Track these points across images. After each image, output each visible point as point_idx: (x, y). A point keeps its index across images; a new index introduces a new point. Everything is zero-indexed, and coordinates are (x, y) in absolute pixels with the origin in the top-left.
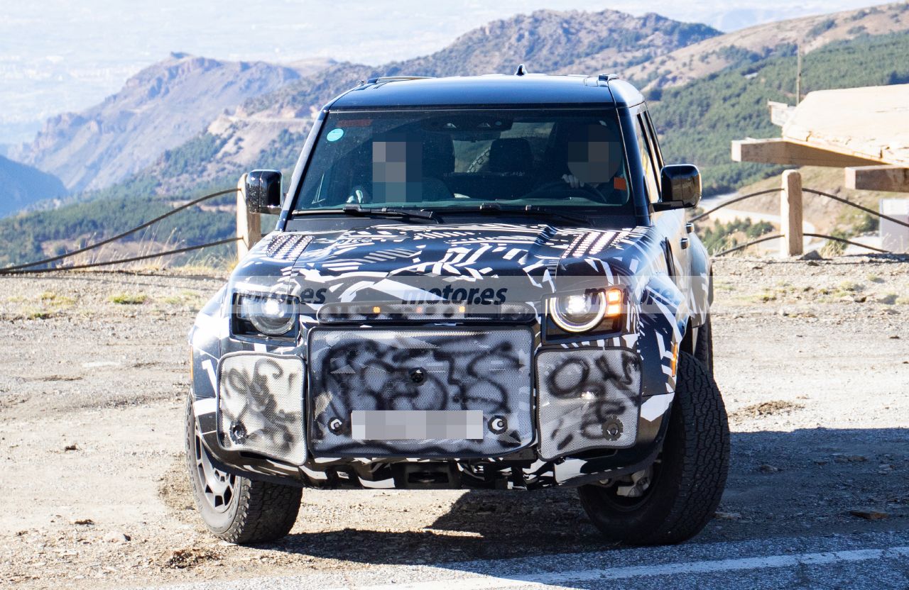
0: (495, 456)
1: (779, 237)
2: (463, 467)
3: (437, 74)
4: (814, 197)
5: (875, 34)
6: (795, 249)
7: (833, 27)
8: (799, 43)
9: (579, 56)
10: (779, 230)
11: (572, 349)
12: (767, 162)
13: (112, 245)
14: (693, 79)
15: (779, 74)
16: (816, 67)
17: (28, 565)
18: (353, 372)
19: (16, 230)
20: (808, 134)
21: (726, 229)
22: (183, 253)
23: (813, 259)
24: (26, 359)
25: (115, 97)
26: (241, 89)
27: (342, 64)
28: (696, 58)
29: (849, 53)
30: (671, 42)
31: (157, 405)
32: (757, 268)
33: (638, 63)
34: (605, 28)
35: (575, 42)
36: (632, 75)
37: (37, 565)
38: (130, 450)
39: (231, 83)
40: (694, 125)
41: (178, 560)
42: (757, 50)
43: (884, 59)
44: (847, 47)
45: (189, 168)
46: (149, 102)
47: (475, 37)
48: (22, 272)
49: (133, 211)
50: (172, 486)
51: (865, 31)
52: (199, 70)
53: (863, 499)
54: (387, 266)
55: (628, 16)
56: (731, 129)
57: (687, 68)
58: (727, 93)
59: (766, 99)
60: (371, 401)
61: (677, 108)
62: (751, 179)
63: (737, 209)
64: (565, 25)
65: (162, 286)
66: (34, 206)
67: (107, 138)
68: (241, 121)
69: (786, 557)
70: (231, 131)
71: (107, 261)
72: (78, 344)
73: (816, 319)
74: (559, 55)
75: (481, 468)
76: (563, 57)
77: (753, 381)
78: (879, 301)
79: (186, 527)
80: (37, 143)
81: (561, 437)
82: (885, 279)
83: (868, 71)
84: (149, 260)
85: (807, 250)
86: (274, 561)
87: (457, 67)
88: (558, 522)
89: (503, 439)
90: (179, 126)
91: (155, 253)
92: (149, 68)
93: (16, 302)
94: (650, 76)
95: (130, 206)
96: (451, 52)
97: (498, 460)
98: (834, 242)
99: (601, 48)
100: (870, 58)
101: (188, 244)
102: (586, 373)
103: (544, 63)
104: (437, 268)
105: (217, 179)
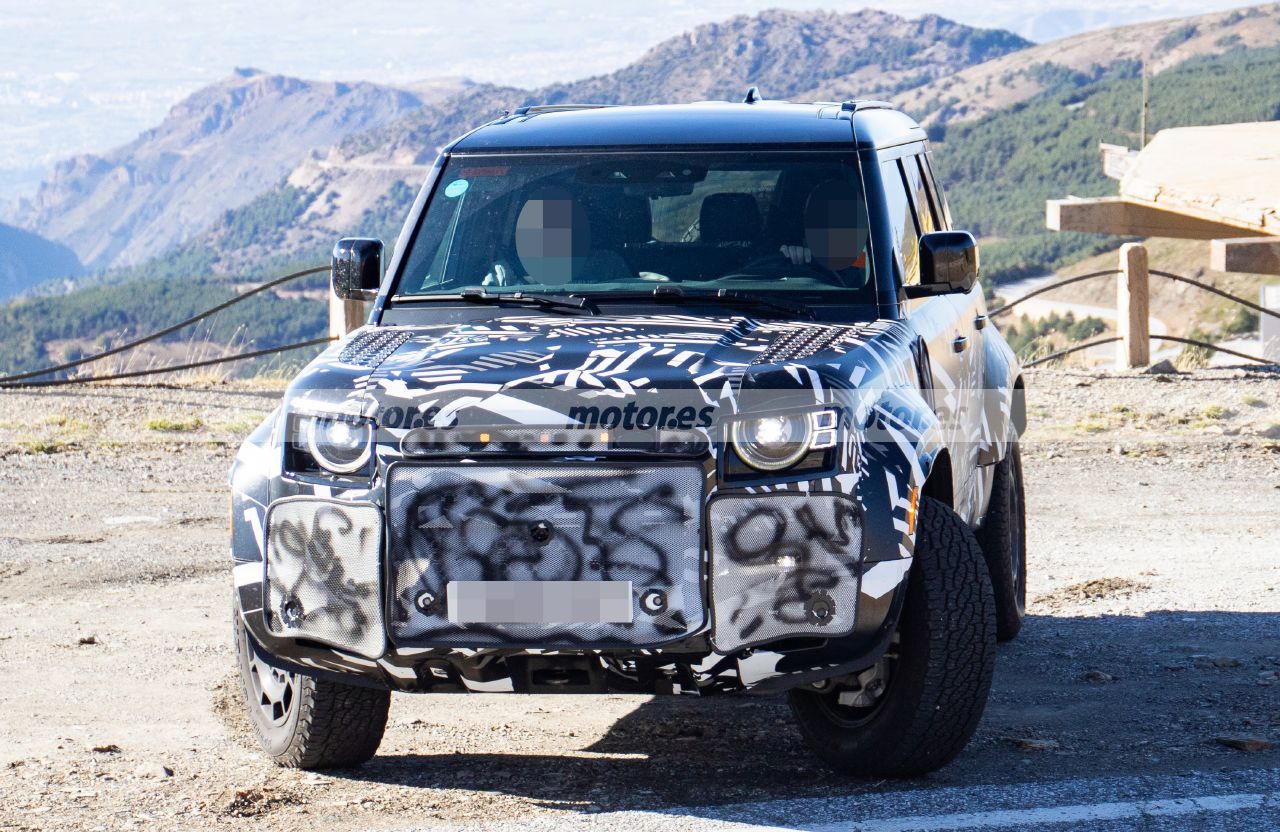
0: (651, 647)
1: (1114, 340)
2: (608, 662)
3: (619, 101)
4: (1165, 282)
5: (1254, 46)
6: (1139, 358)
7: (1194, 36)
8: (1145, 58)
9: (826, 77)
10: (1115, 330)
11: (762, 494)
12: (1098, 232)
13: (147, 347)
14: (991, 110)
15: (1115, 105)
16: (1169, 94)
17: (25, 811)
18: (450, 526)
19: (9, 324)
20: (1158, 191)
21: (1037, 329)
22: (252, 359)
23: (1164, 372)
24: (23, 512)
25: (153, 132)
26: (336, 121)
27: (483, 86)
28: (995, 80)
29: (1217, 74)
30: (959, 57)
31: (213, 579)
32: (1082, 385)
33: (911, 87)
34: (863, 36)
35: (820, 55)
36: (903, 104)
37: (37, 811)
38: (173, 644)
39: (322, 114)
40: (991, 177)
41: (243, 804)
42: (1084, 68)
43: (1267, 83)
44: (1215, 66)
45: (261, 236)
46: (203, 140)
47: (675, 48)
48: (18, 386)
49: (180, 297)
50: (234, 697)
51: (1241, 42)
52: (276, 94)
53: (1235, 720)
54: (502, 376)
55: (898, 18)
56: (1046, 183)
57: (983, 94)
58: (1042, 130)
59: (1097, 141)
60: (474, 567)
61: (967, 152)
62: (1074, 256)
63: (1054, 300)
64: (806, 32)
65: (221, 406)
66: (35, 290)
67: (142, 192)
68: (335, 168)
69: (1123, 805)
70: (321, 182)
71: (141, 369)
72: (99, 491)
73: (1168, 460)
74: (796, 75)
75: (633, 664)
76: (802, 77)
77: (1077, 550)
78: (1260, 434)
79: (254, 756)
80: (41, 199)
81: (745, 620)
82: (1269, 402)
83: (1244, 100)
84: (202, 368)
85: (1155, 359)
86: (381, 807)
87: (649, 92)
88: (793, 753)
89: (661, 623)
90: (246, 175)
91: (209, 359)
92: (205, 90)
93: (9, 429)
94: (928, 105)
95: (174, 291)
96: (641, 68)
97: (655, 653)
98: (1194, 348)
99: (859, 66)
100: (1247, 81)
101: (258, 346)
102: (781, 529)
103: (775, 87)
104: (572, 377)
105: (300, 252)
